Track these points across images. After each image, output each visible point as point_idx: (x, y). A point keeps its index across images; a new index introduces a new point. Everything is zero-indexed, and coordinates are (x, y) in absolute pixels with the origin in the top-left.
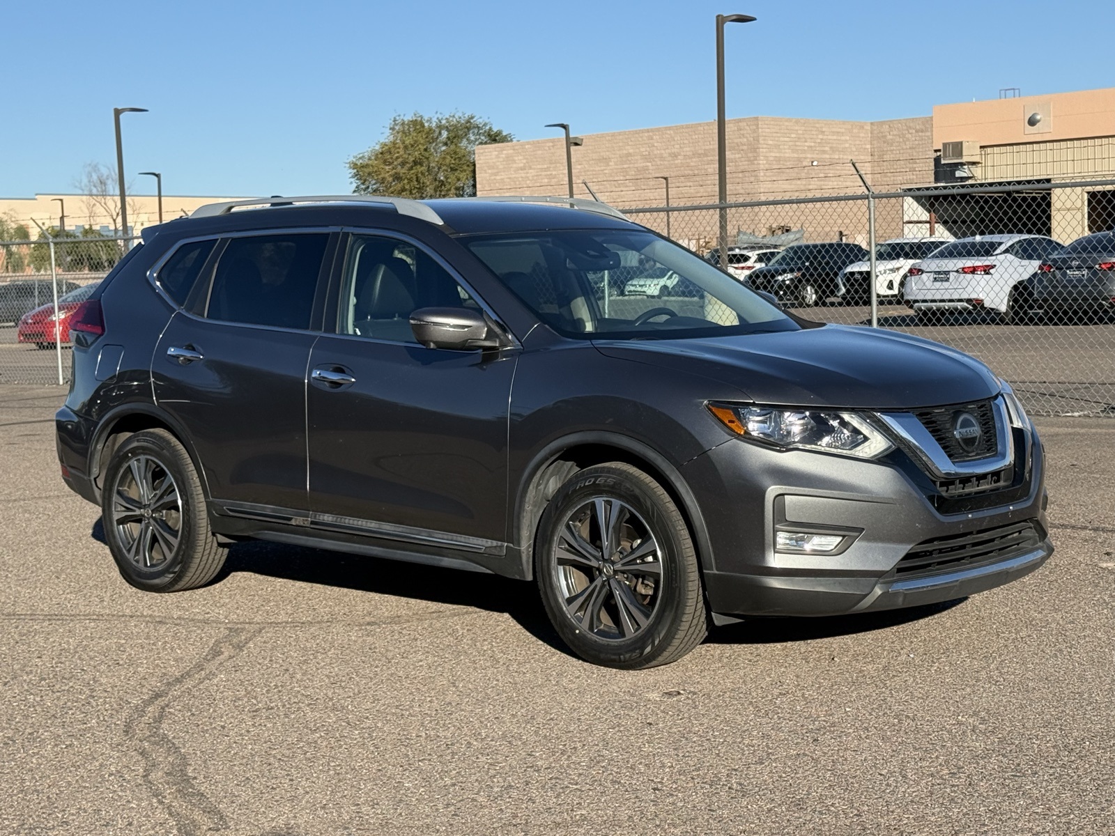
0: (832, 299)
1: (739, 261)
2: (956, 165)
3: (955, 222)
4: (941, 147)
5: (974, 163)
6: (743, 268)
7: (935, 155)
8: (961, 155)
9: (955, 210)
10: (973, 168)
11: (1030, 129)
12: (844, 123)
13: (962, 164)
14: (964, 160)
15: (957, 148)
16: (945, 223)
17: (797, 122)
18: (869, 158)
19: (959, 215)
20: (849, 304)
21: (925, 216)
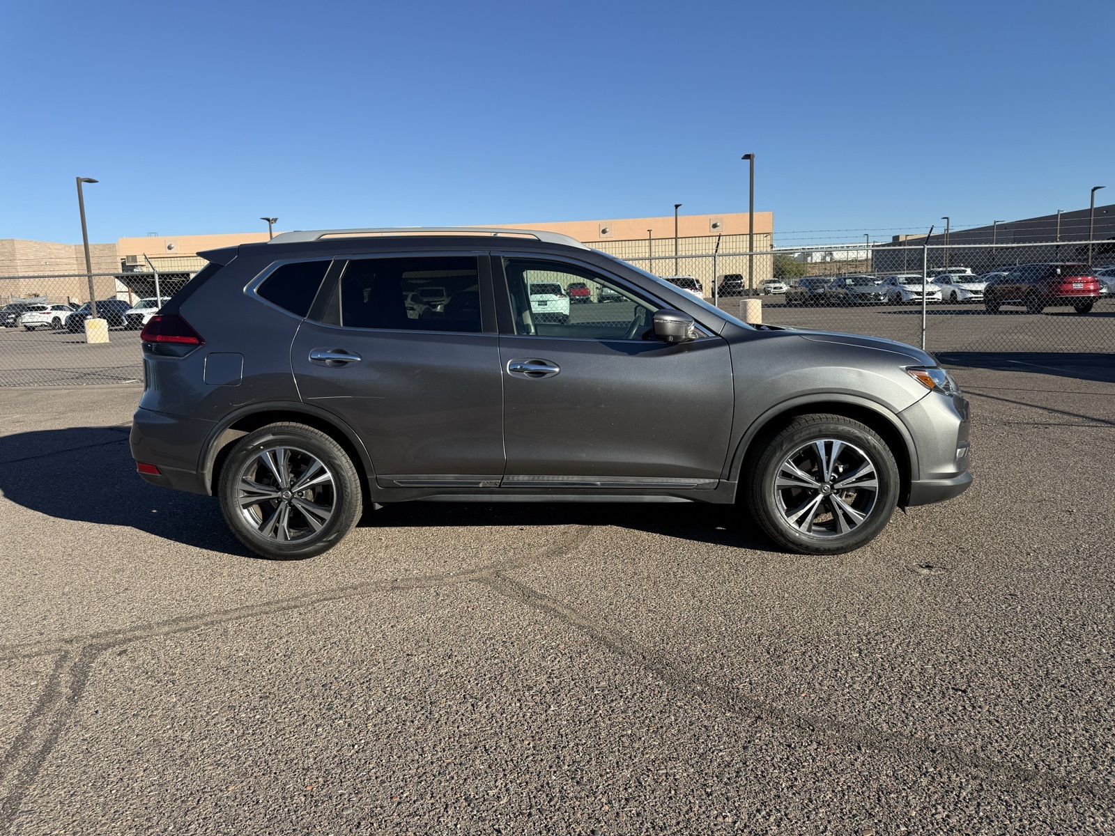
0: (121, 327)
1: (41, 310)
2: (134, 266)
3: (142, 292)
4: (125, 257)
5: (142, 266)
6: (44, 313)
7: (121, 261)
8: (136, 261)
9: (141, 286)
10: (142, 267)
11: (168, 251)
12: (61, 244)
13: (137, 266)
14: (138, 264)
15: (134, 258)
16: (136, 292)
17: (35, 243)
18: (75, 262)
19: (144, 289)
20: (131, 329)
21: (125, 289)
